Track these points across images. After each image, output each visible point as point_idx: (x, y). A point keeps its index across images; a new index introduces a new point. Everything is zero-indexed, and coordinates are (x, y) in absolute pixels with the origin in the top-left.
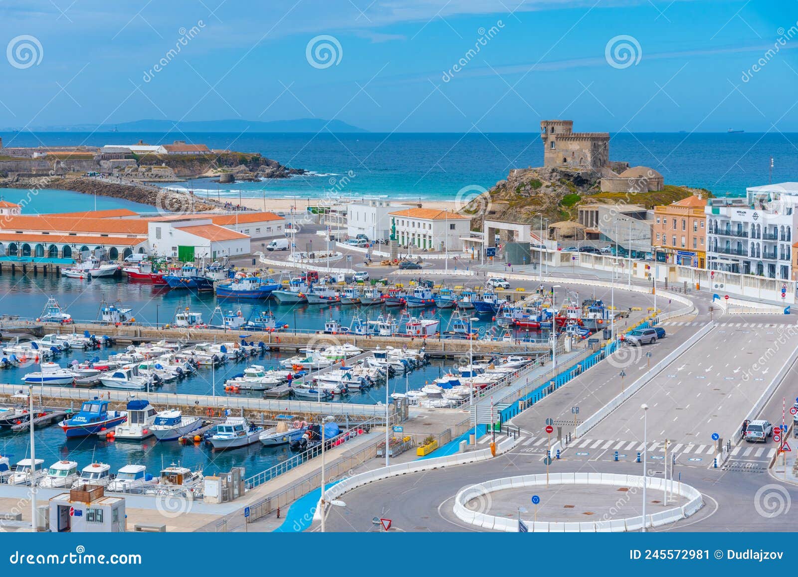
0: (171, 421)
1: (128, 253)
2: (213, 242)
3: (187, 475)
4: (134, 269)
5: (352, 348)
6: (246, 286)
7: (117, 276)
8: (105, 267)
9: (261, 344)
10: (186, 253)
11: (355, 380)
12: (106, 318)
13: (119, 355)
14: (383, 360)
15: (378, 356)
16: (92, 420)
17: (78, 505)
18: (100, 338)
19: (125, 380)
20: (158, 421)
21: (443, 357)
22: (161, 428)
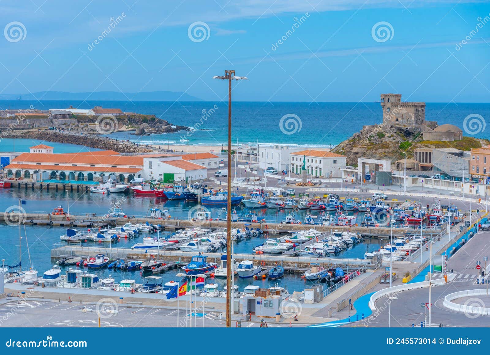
0: (248, 267)
1: (131, 177)
2: (186, 171)
3: (283, 291)
4: (139, 188)
5: (315, 231)
6: (220, 197)
7: (126, 192)
8: (119, 186)
9: (258, 230)
10: (169, 178)
11: (331, 248)
12: (153, 215)
13: (177, 235)
14: (340, 238)
15: (337, 235)
16: (200, 266)
17: (258, 299)
18: (156, 226)
19: (196, 247)
20: (240, 267)
21: (370, 237)
22: (243, 270)
